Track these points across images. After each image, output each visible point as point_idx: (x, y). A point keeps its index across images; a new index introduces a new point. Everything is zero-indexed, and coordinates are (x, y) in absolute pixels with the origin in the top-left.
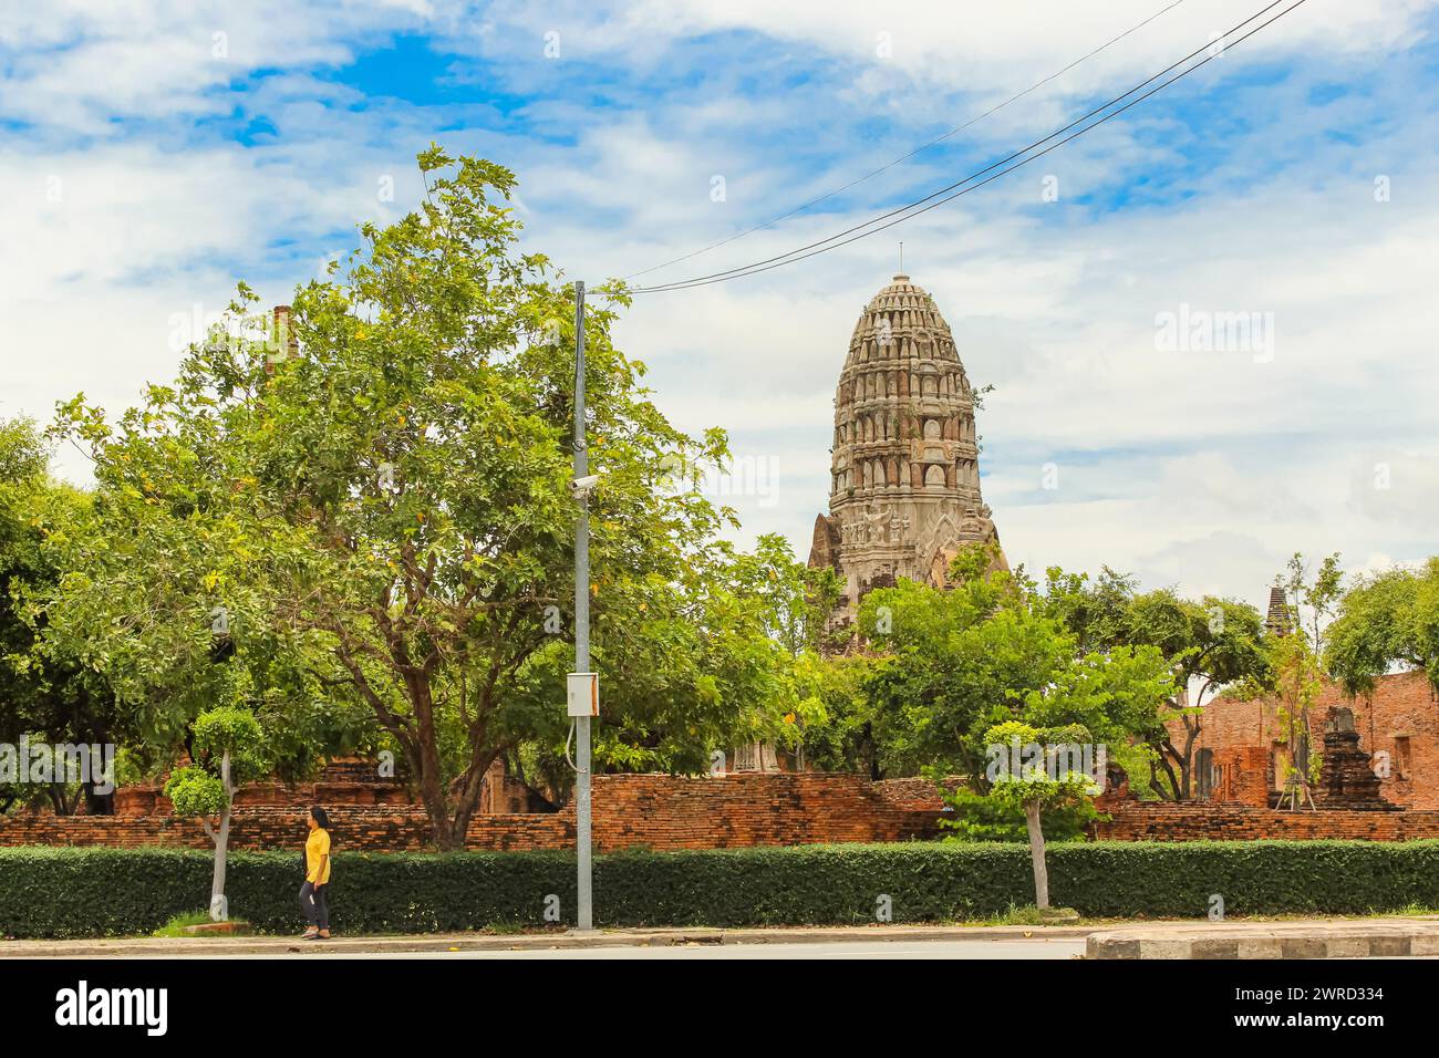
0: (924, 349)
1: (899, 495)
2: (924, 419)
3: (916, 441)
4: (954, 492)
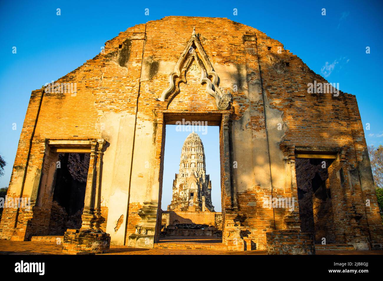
2: (192, 155)
3: (190, 158)
4: (196, 168)
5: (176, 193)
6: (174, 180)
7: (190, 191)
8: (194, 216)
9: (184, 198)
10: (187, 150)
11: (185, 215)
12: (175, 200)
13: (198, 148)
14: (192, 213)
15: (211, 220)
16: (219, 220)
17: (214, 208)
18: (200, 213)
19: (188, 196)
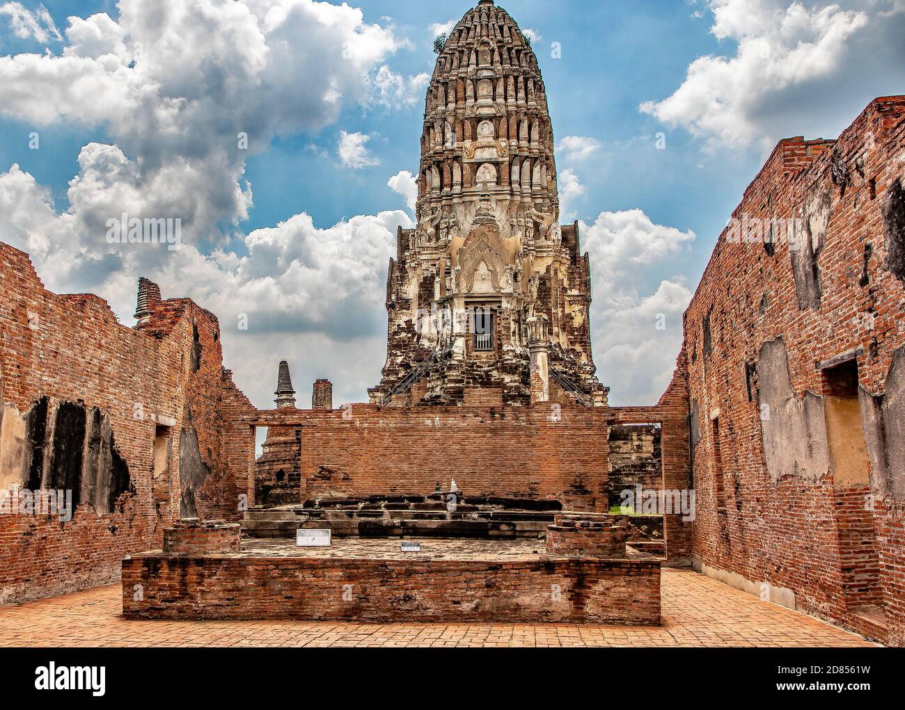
0: (483, 55)
1: (450, 196)
2: (479, 119)
3: (467, 142)
4: (506, 188)
5: (404, 325)
8: (460, 435)
9: (439, 348)
10: (451, 98)
11: (401, 430)
12: (399, 360)
13: (511, 80)
14: (451, 420)
15: (584, 463)
16: (634, 457)
17: (604, 395)
18: (503, 416)
19: (461, 336)
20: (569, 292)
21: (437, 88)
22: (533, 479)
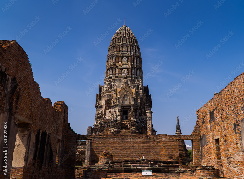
0: (124, 40)
1: (115, 77)
3: (120, 63)
4: (130, 76)
5: (100, 112)
6: (97, 94)
7: (122, 108)
8: (138, 143)
9: (112, 119)
10: (115, 51)
11: (121, 141)
12: (99, 122)
13: (132, 47)
14: (136, 139)
15: (172, 151)
18: (150, 138)
19: (119, 116)
20: (146, 105)
21: (111, 48)
22: (158, 156)
